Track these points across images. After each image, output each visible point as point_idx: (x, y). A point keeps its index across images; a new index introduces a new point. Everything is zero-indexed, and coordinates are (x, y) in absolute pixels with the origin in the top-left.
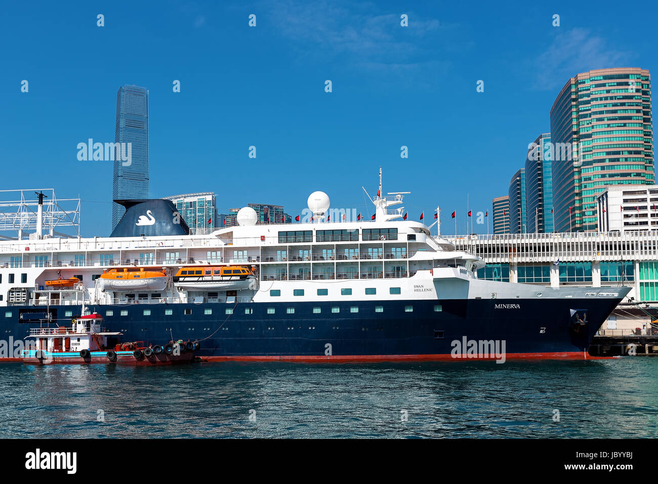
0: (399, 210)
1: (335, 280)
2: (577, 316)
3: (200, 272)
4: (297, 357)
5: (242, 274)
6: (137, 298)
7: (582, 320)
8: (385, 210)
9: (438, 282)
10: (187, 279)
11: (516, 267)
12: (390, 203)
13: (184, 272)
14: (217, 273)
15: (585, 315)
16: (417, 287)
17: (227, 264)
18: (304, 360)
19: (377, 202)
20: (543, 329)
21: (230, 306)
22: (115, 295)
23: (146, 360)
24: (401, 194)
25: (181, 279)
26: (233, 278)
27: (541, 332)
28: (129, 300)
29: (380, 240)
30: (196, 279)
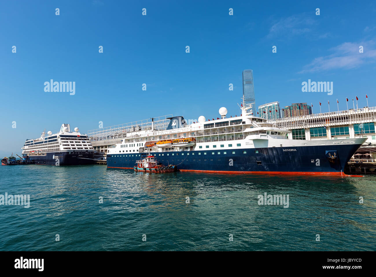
0: (251, 111)
1: (218, 142)
2: (330, 154)
3: (178, 141)
4: (208, 171)
5: (189, 141)
6: (168, 150)
7: (333, 156)
8: (246, 111)
9: (254, 140)
10: (175, 143)
11: (329, 128)
12: (247, 108)
13: (174, 141)
14: (182, 141)
15: (335, 154)
16: (247, 143)
17: (186, 138)
18: (205, 172)
19: (242, 109)
20: (313, 161)
21: (188, 152)
22: (163, 149)
23: (158, 171)
24: (252, 104)
25: (173, 144)
26: (187, 142)
27: (312, 162)
28: (166, 151)
29: (233, 125)
30: (177, 143)
